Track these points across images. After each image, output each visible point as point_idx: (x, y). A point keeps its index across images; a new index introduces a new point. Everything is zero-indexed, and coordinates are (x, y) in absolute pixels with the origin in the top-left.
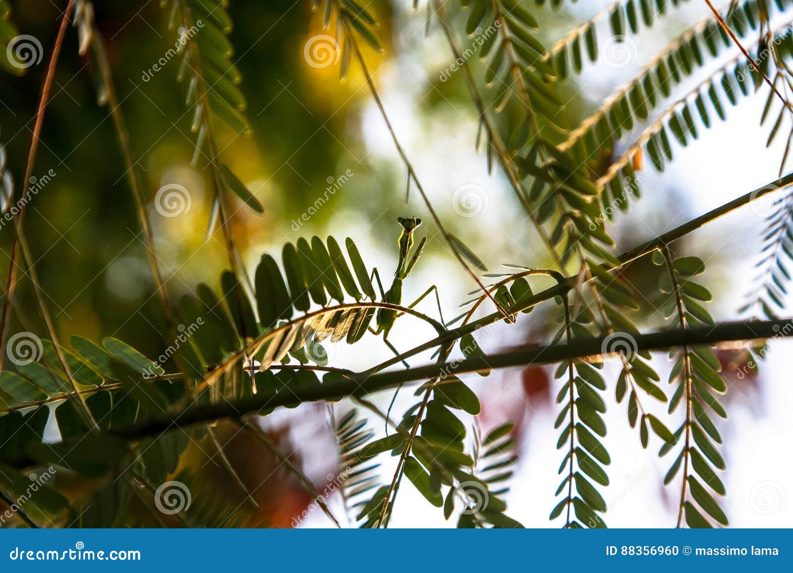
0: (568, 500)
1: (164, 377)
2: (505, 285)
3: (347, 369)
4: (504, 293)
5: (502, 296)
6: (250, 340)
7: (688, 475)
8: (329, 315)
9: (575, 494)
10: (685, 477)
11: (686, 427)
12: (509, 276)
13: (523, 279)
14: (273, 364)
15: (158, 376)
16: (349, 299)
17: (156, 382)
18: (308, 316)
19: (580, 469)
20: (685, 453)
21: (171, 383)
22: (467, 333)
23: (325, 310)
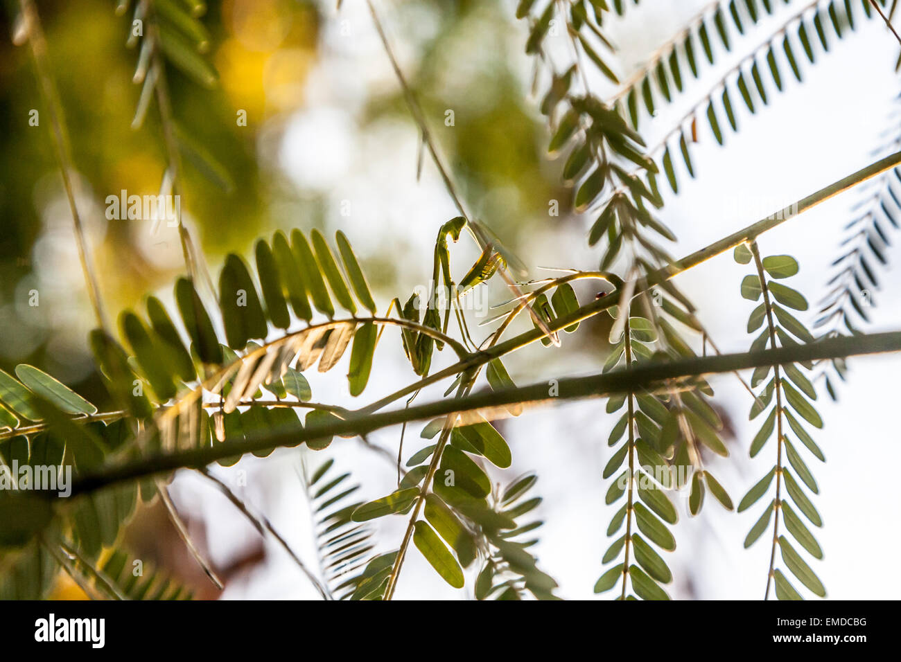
0: (624, 568)
1: (98, 418)
2: (544, 293)
3: (338, 406)
4: (542, 303)
5: (540, 308)
6: (213, 369)
7: (779, 536)
8: (316, 335)
9: (632, 561)
10: (775, 538)
11: (776, 473)
12: (551, 281)
13: (568, 285)
14: (243, 400)
15: (90, 416)
16: (341, 313)
17: (87, 424)
18: (289, 335)
19: (639, 530)
20: (775, 508)
21: (106, 425)
22: (494, 357)
23: (310, 327)
